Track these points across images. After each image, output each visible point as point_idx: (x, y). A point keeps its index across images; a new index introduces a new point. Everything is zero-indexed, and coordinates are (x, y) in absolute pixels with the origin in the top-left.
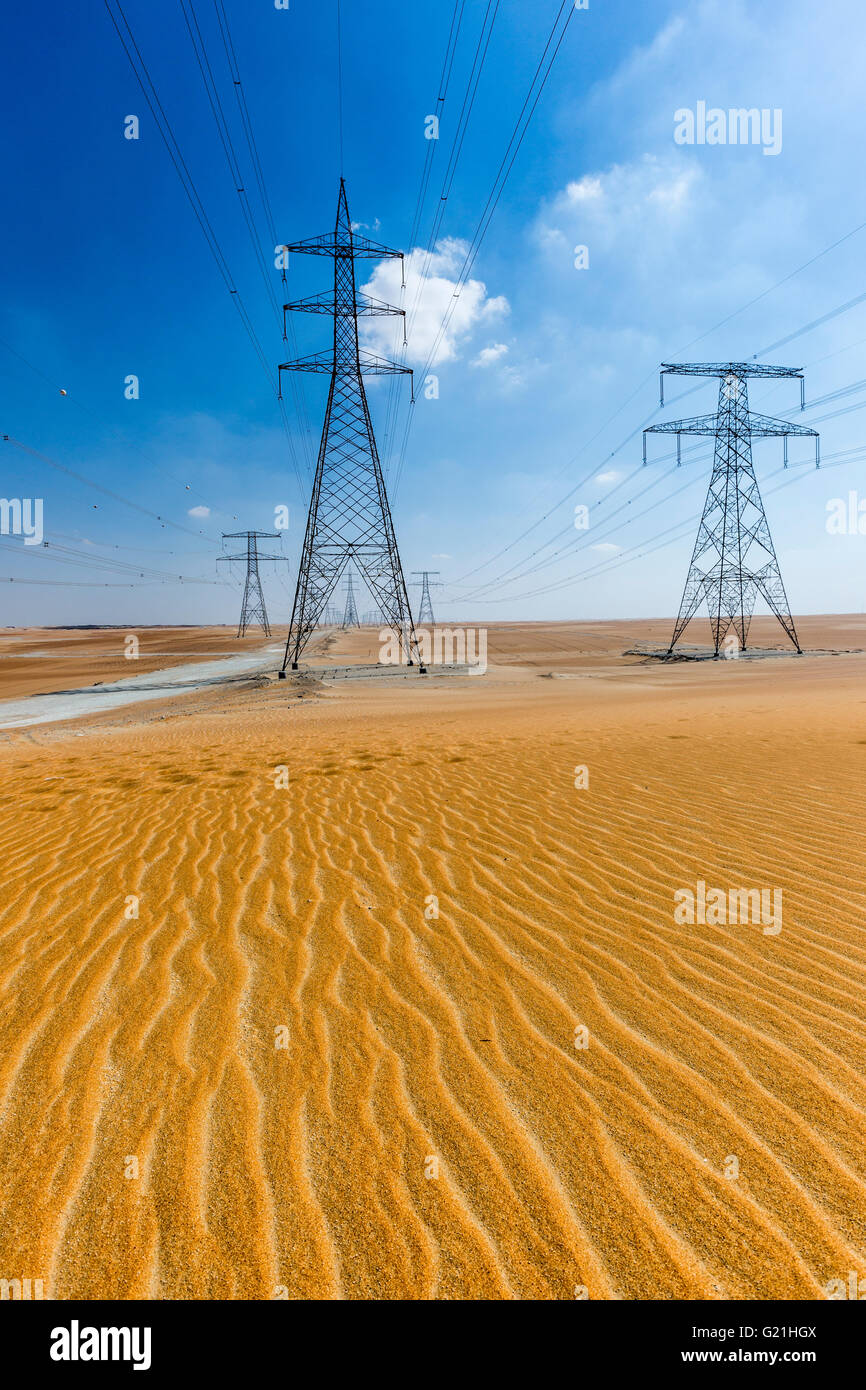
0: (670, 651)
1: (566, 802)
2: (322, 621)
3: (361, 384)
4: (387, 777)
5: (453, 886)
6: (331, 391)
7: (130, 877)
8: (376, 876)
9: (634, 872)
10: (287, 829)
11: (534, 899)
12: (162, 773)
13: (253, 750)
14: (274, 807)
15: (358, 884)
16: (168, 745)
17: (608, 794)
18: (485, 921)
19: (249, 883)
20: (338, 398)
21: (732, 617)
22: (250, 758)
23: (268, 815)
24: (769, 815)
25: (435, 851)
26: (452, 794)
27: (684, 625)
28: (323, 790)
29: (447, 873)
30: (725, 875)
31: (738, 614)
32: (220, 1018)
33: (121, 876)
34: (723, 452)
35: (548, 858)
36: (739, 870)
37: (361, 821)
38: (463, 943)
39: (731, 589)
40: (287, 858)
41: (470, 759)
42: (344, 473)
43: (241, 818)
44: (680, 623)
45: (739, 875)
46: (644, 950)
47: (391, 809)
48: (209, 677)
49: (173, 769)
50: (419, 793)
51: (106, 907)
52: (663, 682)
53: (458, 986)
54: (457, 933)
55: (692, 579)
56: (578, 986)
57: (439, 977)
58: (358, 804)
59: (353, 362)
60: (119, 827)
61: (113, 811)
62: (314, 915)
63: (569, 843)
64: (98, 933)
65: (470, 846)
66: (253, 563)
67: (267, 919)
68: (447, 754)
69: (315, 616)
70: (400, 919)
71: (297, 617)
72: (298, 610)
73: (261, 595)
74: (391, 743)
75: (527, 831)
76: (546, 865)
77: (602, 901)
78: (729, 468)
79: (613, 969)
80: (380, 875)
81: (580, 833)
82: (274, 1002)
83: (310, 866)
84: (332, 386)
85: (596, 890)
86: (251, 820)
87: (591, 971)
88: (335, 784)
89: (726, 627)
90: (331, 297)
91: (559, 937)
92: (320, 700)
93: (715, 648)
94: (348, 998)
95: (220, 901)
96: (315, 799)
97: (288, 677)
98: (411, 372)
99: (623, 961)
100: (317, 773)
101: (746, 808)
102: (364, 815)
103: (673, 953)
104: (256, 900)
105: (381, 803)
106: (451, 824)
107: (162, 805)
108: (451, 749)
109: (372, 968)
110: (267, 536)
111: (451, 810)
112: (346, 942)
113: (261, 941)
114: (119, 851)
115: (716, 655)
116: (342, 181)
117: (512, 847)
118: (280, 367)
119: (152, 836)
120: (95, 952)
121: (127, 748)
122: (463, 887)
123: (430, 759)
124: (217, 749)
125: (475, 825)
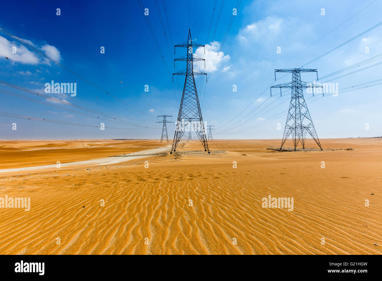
0: (281, 148)
1: (248, 191)
2: (182, 138)
3: (193, 78)
4: (197, 182)
5: (212, 215)
6: (186, 80)
7: (124, 206)
8: (190, 210)
9: (267, 214)
10: (168, 195)
11: (236, 220)
12: (137, 178)
13: (162, 173)
14: (165, 189)
15: (185, 212)
16: (140, 171)
17: (260, 190)
18: (221, 226)
19: (155, 210)
20: (187, 81)
21: (299, 139)
22: (161, 175)
23: (163, 191)
24: (311, 199)
25: (208, 204)
26: (214, 187)
27: (285, 141)
28: (179, 185)
29: (211, 211)
30: (296, 217)
31: (301, 138)
32: (142, 249)
33: (122, 206)
34: (294, 92)
35: (241, 208)
36: (301, 216)
37: (188, 194)
38: (213, 233)
39: (299, 131)
40: (166, 204)
41: (220, 178)
42: (188, 100)
43: (156, 191)
44: (283, 140)
45: (301, 217)
46: (269, 239)
47: (197, 191)
48: (152, 153)
49: (140, 177)
50: (205, 187)
51: (117, 214)
52: (279, 157)
53: (211, 246)
54: (212, 229)
55: (287, 128)
56: (248, 249)
57: (205, 243)
58: (188, 189)
59: (191, 72)
60: (124, 192)
61: (123, 188)
62: (172, 221)
63: (247, 204)
64: (114, 221)
65: (218, 203)
66: (165, 123)
67: (158, 221)
68: (214, 176)
69: (180, 137)
70: (196, 224)
71: (176, 137)
72: (176, 136)
73: (166, 131)
74: (199, 172)
75: (235, 199)
76: (240, 210)
77: (257, 223)
78: (296, 97)
79: (259, 245)
80: (191, 210)
81: (251, 201)
82: (157, 246)
83: (172, 206)
84: (186, 78)
85: (255, 219)
86: (158, 192)
87: (252, 245)
88: (182, 183)
89: (298, 142)
90: (186, 57)
91: (242, 233)
92: (181, 160)
93: (294, 148)
94: (178, 247)
95: (147, 215)
96: (176, 187)
97: (173, 154)
98: (206, 74)
99: (262, 242)
100: (178, 180)
101: (304, 196)
102: (189, 192)
103: (278, 241)
104: (156, 215)
105: (194, 189)
106: (213, 196)
107: (136, 187)
108: (215, 174)
109: (186, 238)
110: (169, 116)
111: (214, 192)
112: (180, 229)
113: (156, 227)
114: (123, 199)
115: (295, 150)
116: (190, 30)
117: (230, 204)
118: (173, 74)
119: (132, 195)
120: (112, 227)
121: (130, 171)
122: (215, 215)
123: (209, 177)
124: (152, 173)
125: (220, 197)
